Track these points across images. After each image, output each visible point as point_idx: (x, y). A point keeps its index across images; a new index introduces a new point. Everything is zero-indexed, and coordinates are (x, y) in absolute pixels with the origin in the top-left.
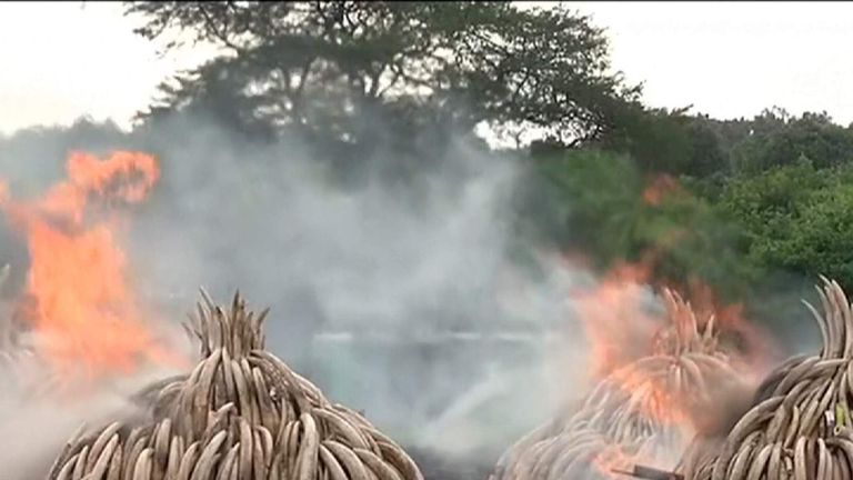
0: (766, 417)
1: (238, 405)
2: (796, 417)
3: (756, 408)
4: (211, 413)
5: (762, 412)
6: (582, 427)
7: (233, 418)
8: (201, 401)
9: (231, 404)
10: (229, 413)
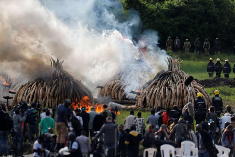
0: (156, 82)
1: (58, 80)
2: (162, 83)
3: (154, 81)
4: (53, 81)
5: (156, 81)
6: (119, 79)
7: (57, 82)
8: (51, 79)
9: (57, 79)
10: (57, 81)
